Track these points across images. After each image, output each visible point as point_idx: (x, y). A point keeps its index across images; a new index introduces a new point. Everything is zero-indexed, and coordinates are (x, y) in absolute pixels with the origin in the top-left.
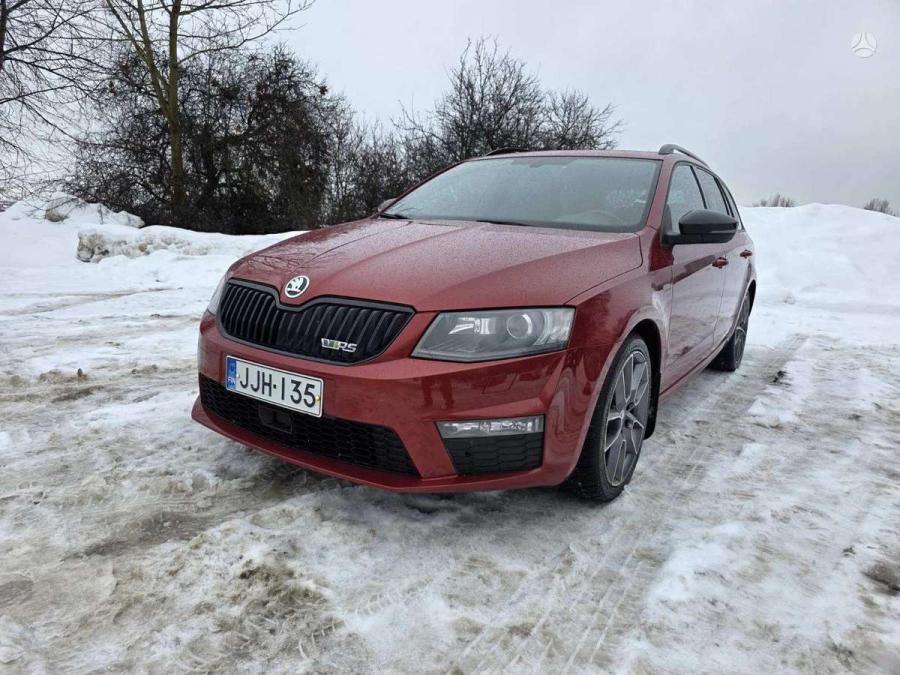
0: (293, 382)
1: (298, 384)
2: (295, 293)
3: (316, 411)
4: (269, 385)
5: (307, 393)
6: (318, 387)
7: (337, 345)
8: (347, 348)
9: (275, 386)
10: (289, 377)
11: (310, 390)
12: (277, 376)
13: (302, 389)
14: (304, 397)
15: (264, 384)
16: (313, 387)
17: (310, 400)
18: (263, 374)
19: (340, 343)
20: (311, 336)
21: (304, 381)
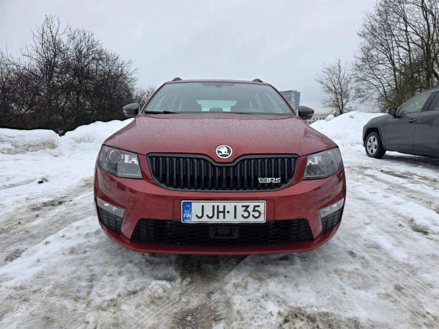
0: (243, 206)
1: (247, 207)
2: (226, 155)
3: (262, 220)
4: (224, 212)
5: (254, 211)
6: (262, 206)
7: (268, 180)
8: (275, 181)
9: (228, 212)
10: (239, 205)
11: (256, 209)
12: (230, 206)
13: (250, 209)
14: (252, 213)
15: (219, 212)
16: (259, 206)
17: (257, 214)
18: (218, 206)
19: (270, 179)
20: (249, 178)
21: (252, 204)
